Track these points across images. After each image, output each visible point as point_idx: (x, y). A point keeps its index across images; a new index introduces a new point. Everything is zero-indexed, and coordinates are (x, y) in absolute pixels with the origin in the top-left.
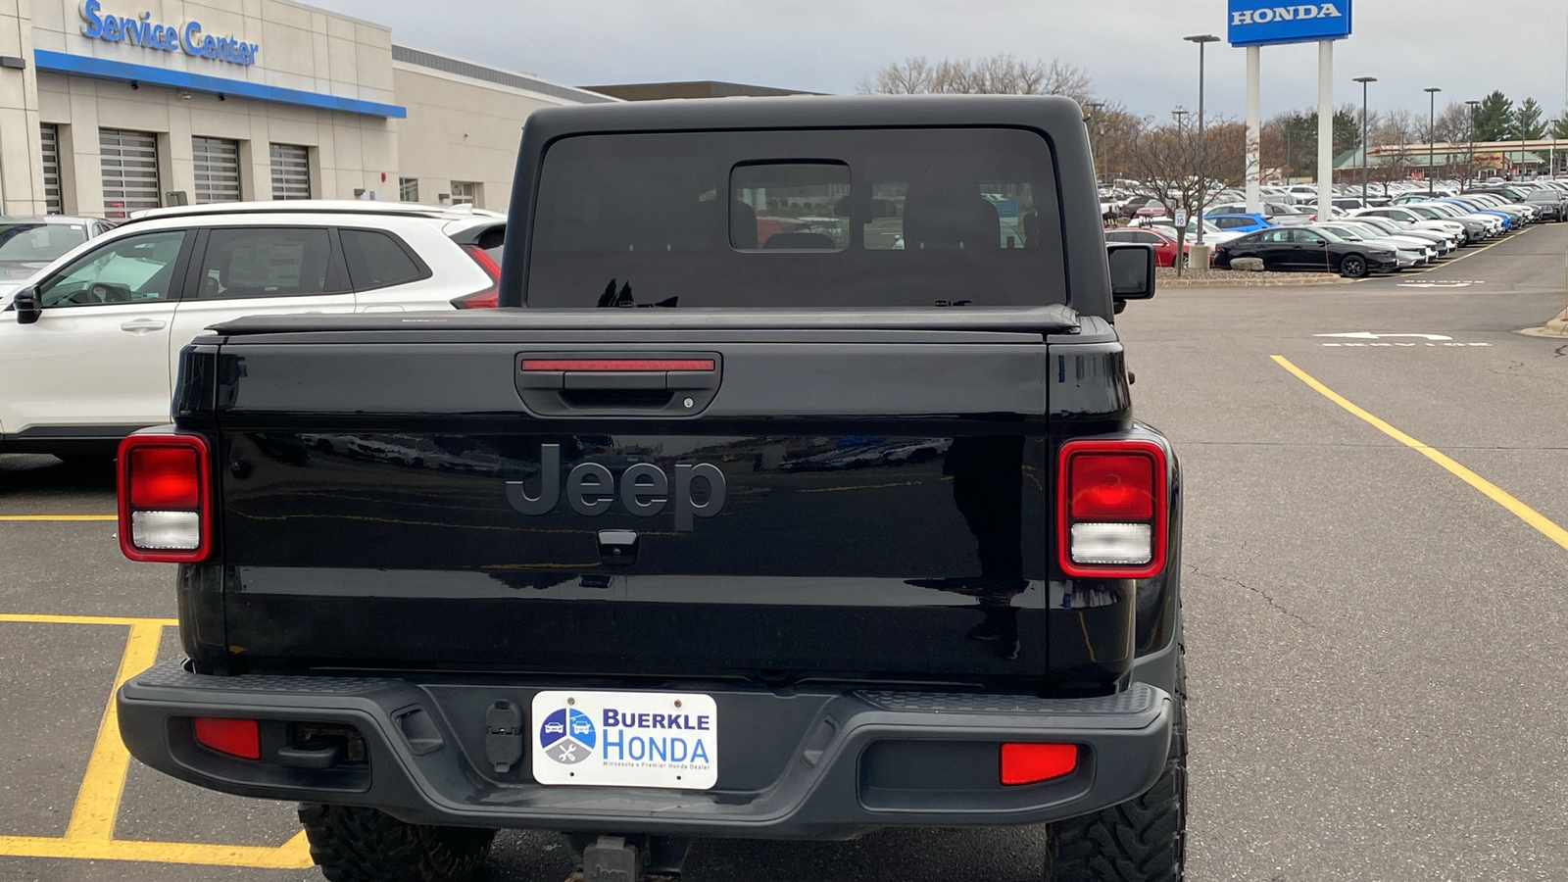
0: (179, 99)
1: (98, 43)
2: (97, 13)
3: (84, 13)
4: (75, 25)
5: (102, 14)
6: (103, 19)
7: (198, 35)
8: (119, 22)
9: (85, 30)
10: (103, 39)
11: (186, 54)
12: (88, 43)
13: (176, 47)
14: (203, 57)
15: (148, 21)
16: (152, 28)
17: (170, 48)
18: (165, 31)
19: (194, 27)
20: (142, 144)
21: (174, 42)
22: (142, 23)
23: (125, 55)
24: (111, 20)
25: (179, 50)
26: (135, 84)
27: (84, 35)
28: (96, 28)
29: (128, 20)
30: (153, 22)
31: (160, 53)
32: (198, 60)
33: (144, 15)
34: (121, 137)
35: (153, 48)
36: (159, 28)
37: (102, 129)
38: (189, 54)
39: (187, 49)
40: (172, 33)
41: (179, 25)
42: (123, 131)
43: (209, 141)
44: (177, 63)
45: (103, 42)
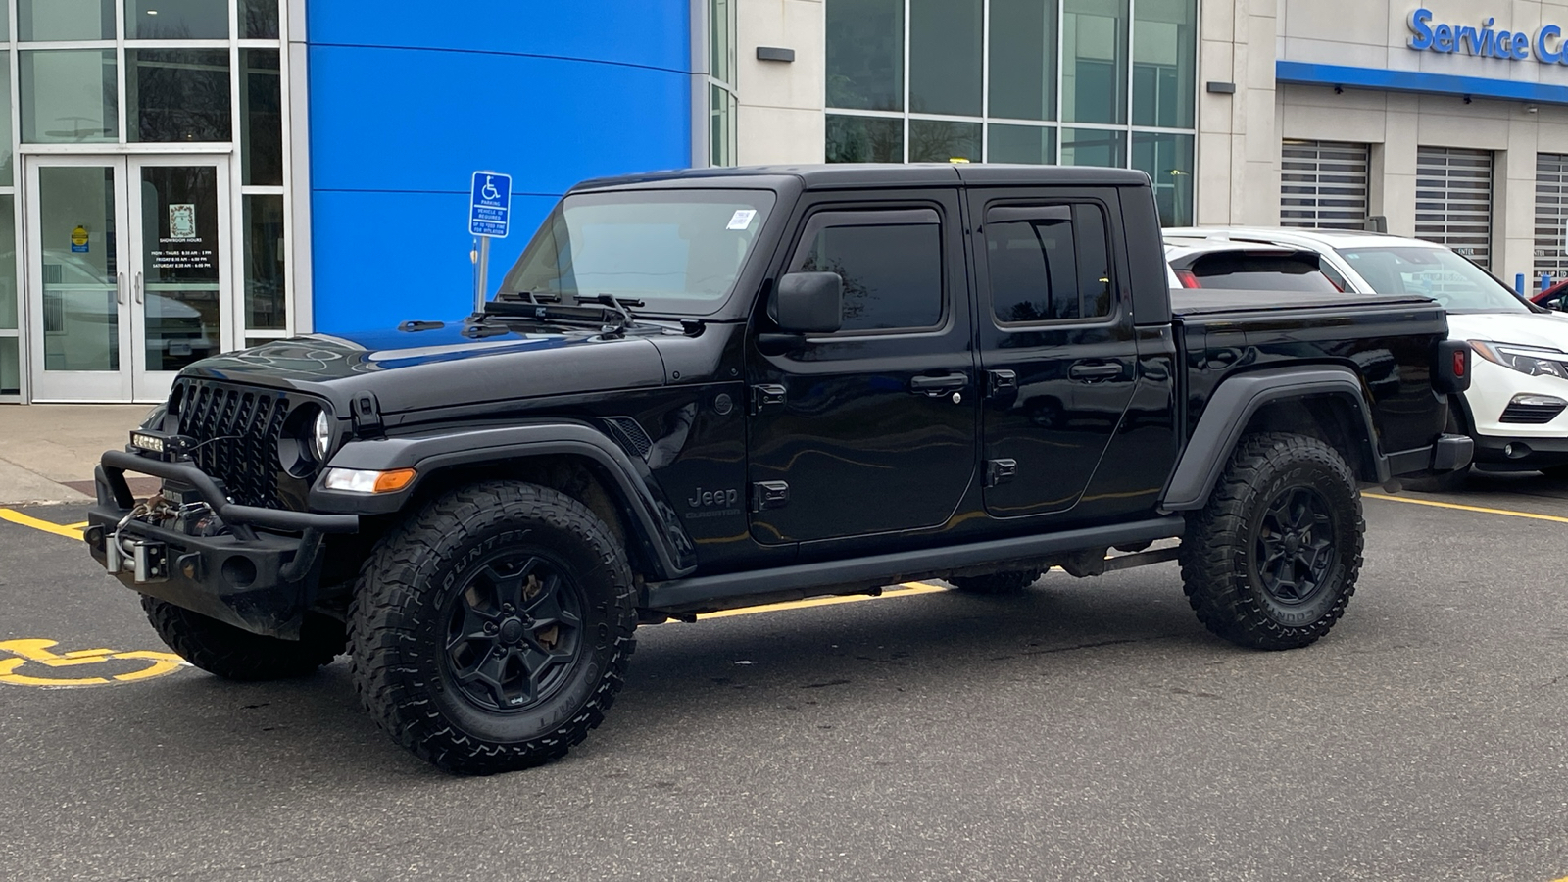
0: (1525, 113)
1: (1427, 56)
2: (1429, 24)
3: (1412, 25)
4: (1400, 37)
5: (1432, 24)
6: (1434, 30)
7: (1557, 40)
8: (1453, 31)
9: (1411, 43)
10: (1433, 50)
11: (1540, 62)
12: (1415, 57)
13: (1525, 55)
14: (1561, 64)
15: (1491, 28)
16: (1496, 36)
17: (1517, 57)
18: (1512, 38)
19: (1551, 32)
20: (1478, 163)
21: (1524, 50)
22: (1483, 31)
23: (1460, 66)
24: (1444, 30)
25: (1530, 57)
26: (1468, 98)
27: (1410, 48)
28: (1424, 36)
29: (1465, 28)
30: (1497, 29)
31: (1505, 63)
32: (1555, 68)
33: (1487, 22)
34: (1448, 156)
35: (1495, 57)
36: (1505, 34)
37: (1420, 148)
38: (1543, 61)
39: (1540, 56)
40: (1521, 40)
41: (1531, 31)
42: (1451, 149)
43: (1563, 158)
44: (1526, 73)
45: (1435, 54)
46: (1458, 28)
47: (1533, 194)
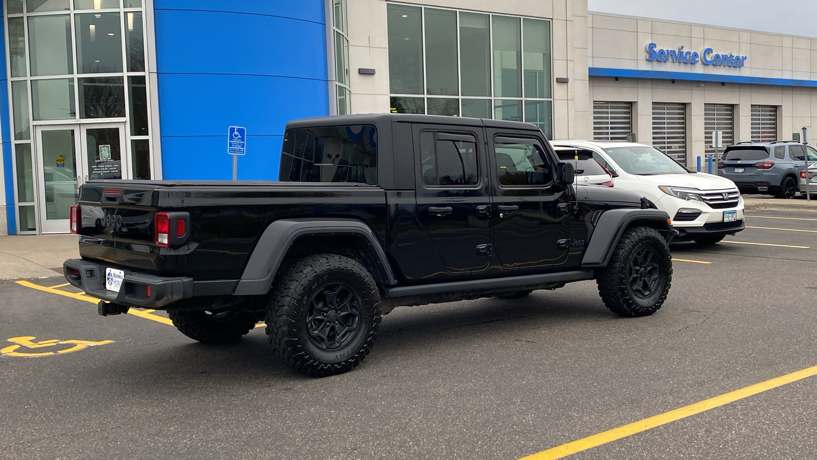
0: (698, 86)
1: (655, 63)
2: (655, 49)
3: (648, 50)
4: (643, 55)
5: (657, 50)
6: (657, 52)
7: (711, 54)
8: (666, 52)
9: (648, 58)
10: (658, 61)
11: (704, 64)
12: (650, 64)
13: (698, 61)
14: (714, 65)
15: (682, 50)
16: (684, 54)
17: (694, 62)
18: (692, 54)
19: (709, 51)
20: (679, 109)
21: (697, 59)
22: (679, 51)
23: (670, 67)
24: (662, 52)
25: (700, 62)
26: (673, 81)
27: (647, 60)
28: (653, 55)
29: (671, 51)
30: (685, 50)
31: (689, 65)
32: (711, 67)
33: (680, 48)
34: (666, 106)
35: (685, 63)
36: (688, 53)
37: (653, 103)
38: (706, 64)
39: (704, 62)
40: (696, 55)
41: (700, 51)
42: (667, 103)
43: (716, 105)
44: (699, 69)
46: (668, 51)
47: (703, 121)
